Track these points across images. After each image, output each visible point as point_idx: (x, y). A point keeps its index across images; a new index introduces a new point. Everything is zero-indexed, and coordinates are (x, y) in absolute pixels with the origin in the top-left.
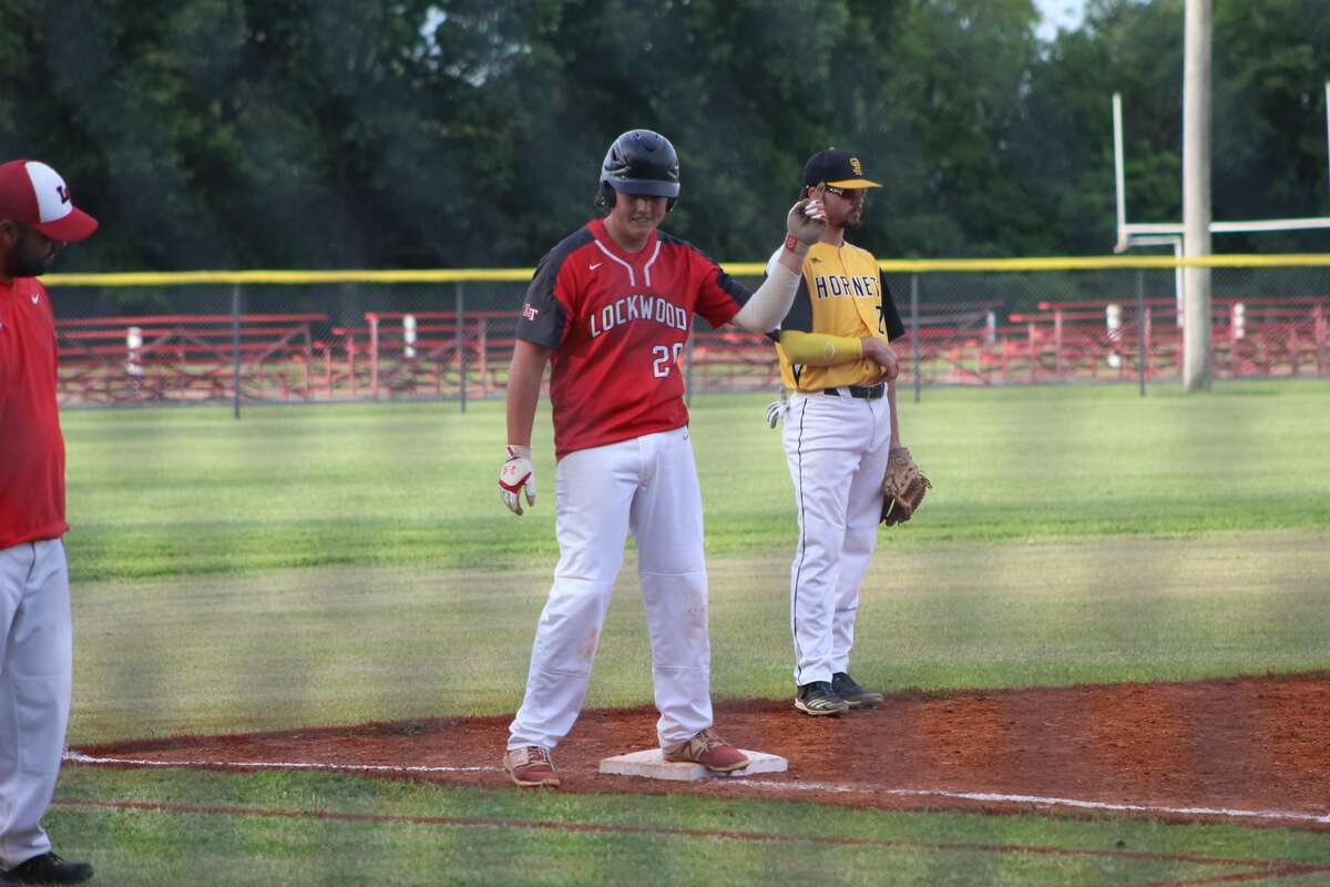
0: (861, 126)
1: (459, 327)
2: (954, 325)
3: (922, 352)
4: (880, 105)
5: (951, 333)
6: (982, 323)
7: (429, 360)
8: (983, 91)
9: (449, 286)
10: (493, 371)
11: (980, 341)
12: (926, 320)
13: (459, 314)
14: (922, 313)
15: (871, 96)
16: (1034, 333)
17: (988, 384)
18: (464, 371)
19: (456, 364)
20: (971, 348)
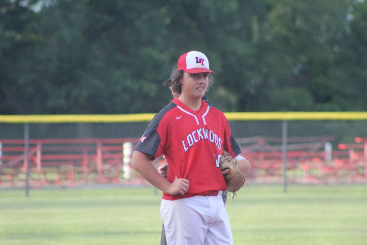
0: (256, 38)
1: (26, 148)
2: (307, 150)
3: (289, 164)
4: (266, 26)
5: (305, 154)
6: (322, 149)
7: (8, 167)
8: (326, 18)
9: (20, 126)
10: (45, 173)
11: (322, 159)
12: (292, 147)
13: (26, 141)
14: (289, 143)
15: (261, 20)
16: (353, 155)
17: (326, 184)
18: (28, 174)
19: (24, 169)
20: (317, 163)
